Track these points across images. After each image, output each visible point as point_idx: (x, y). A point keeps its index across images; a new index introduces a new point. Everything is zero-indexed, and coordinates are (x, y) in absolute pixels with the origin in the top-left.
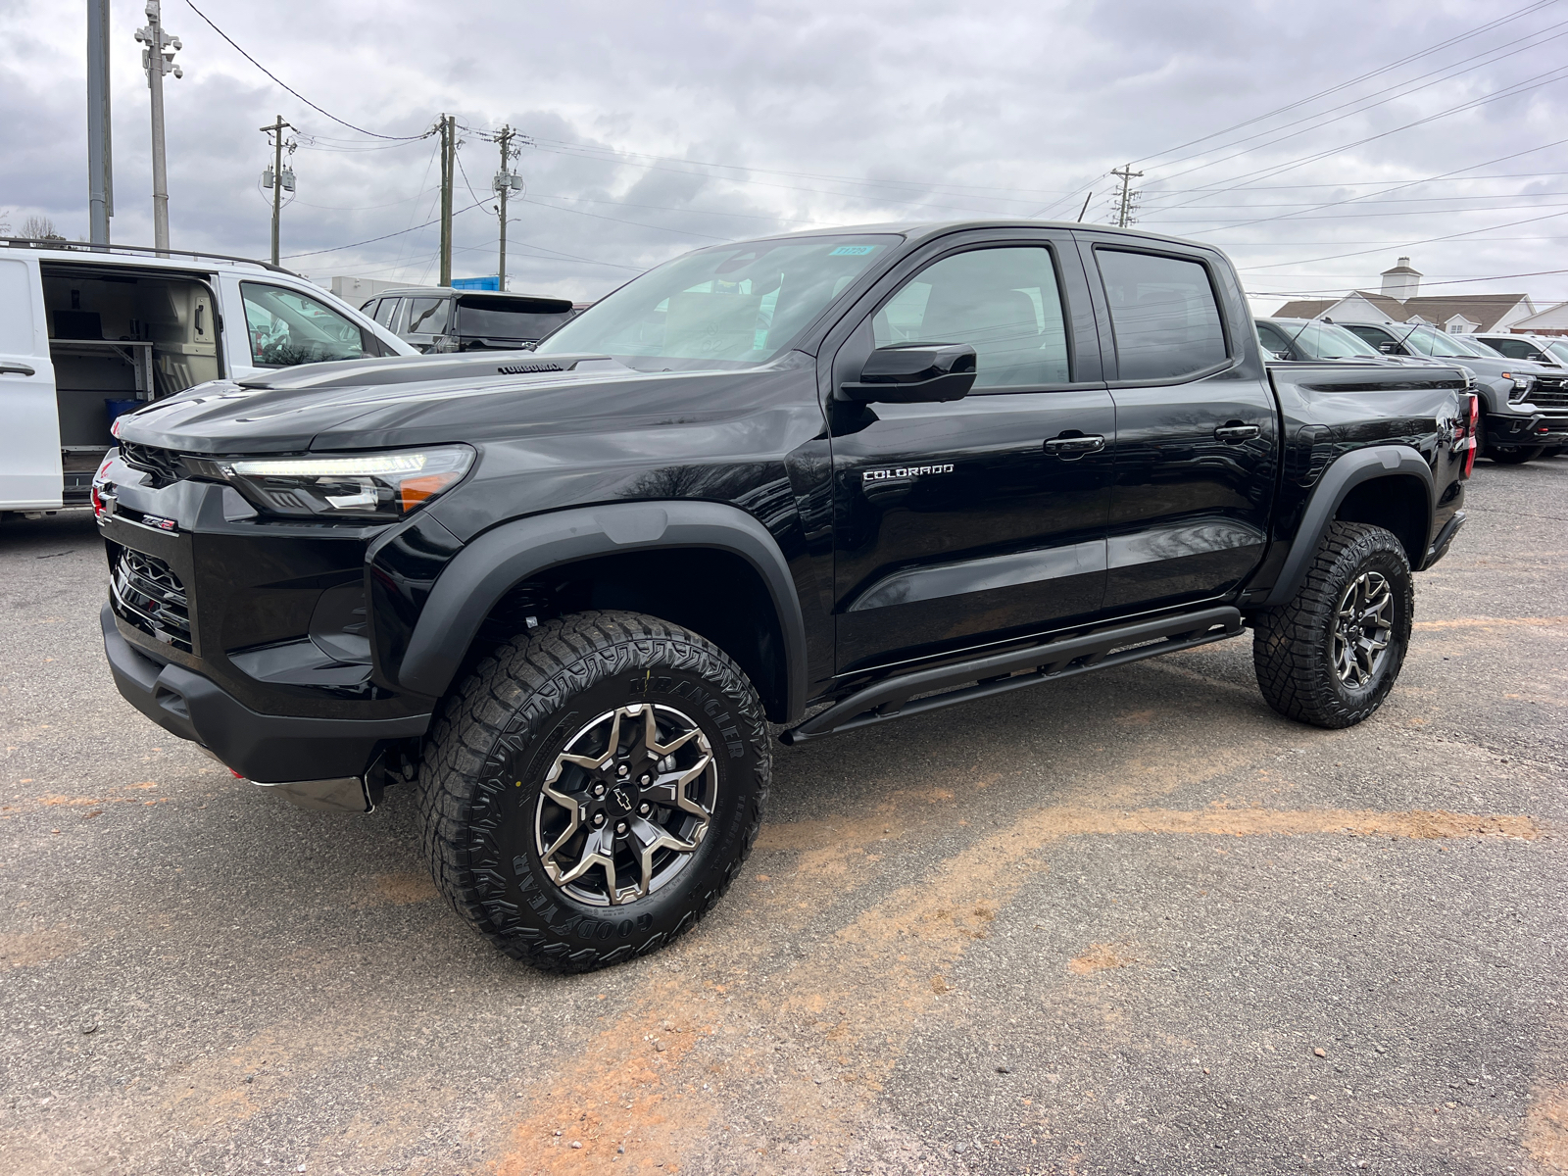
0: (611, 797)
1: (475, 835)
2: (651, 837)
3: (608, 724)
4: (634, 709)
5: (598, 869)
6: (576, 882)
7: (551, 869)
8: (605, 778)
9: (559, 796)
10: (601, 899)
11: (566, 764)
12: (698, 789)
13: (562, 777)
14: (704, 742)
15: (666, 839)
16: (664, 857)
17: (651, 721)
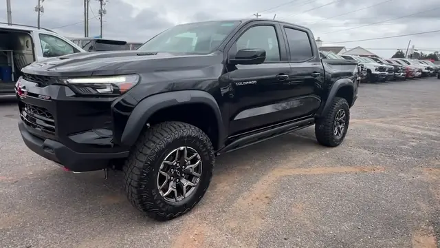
0: (175, 172)
1: (142, 184)
2: (185, 183)
3: (175, 152)
4: (182, 148)
5: (173, 192)
6: (167, 196)
7: (161, 192)
8: (174, 167)
9: (163, 173)
10: (173, 200)
11: (164, 163)
12: (197, 169)
13: (164, 167)
14: (199, 156)
15: (189, 183)
16: (189, 188)
17: (186, 151)
